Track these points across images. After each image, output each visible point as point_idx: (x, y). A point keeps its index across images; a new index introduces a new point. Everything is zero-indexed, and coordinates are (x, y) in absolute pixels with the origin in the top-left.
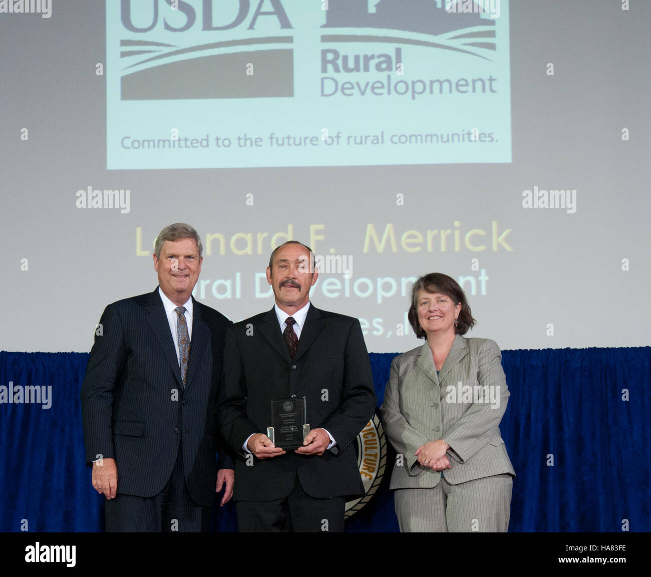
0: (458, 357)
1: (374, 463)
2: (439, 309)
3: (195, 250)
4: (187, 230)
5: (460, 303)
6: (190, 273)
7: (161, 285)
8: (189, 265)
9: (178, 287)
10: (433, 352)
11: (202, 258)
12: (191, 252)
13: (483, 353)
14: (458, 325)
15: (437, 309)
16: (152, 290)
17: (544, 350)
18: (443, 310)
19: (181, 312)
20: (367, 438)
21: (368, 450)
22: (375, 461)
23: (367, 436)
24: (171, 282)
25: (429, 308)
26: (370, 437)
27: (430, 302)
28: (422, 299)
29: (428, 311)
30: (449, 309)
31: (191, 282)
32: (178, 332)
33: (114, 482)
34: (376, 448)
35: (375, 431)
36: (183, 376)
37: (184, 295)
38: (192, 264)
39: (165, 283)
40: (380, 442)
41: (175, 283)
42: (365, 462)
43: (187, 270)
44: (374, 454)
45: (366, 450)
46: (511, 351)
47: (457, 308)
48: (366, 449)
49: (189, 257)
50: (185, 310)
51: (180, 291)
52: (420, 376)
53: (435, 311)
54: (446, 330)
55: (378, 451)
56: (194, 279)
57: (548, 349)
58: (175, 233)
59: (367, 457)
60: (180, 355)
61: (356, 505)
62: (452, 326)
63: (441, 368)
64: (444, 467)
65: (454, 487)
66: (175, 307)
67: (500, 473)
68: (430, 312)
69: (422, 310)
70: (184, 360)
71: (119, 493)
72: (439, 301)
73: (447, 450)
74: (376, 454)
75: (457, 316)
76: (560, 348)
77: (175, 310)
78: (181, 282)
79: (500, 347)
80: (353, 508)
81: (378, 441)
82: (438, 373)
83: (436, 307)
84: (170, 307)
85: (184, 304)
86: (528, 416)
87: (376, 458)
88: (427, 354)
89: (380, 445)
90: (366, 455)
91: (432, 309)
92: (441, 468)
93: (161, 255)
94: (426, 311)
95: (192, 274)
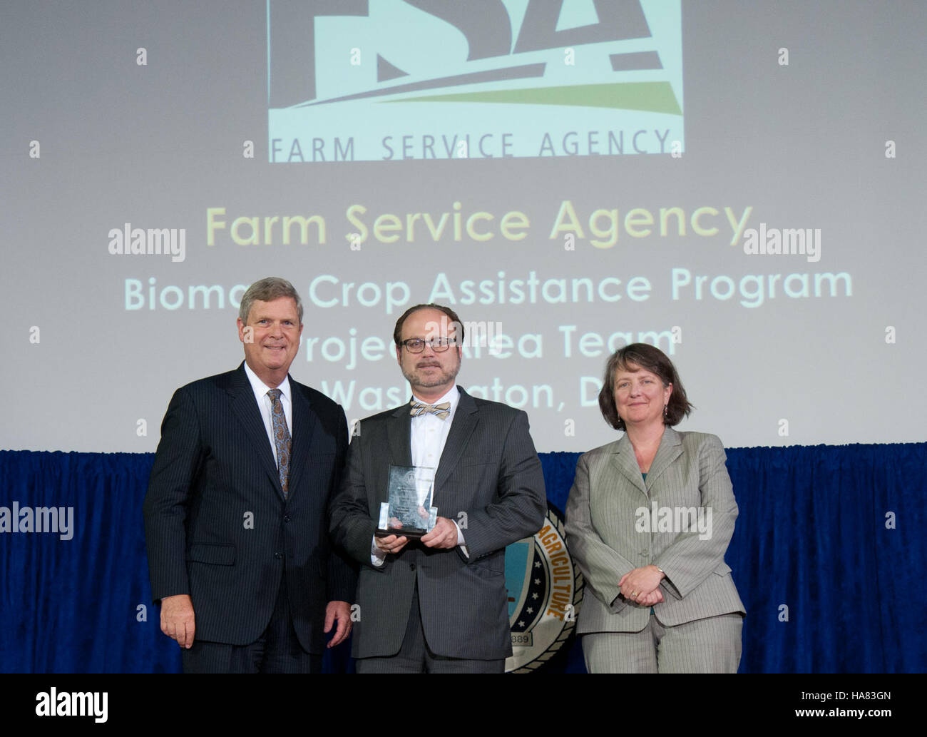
0: (671, 456)
1: (567, 598)
2: (643, 394)
3: (295, 313)
4: (284, 286)
5: (670, 384)
6: (288, 344)
7: (249, 359)
8: (287, 333)
9: (271, 363)
10: (635, 449)
11: (302, 326)
12: (289, 316)
13: (705, 452)
14: (669, 412)
15: (640, 394)
16: (235, 367)
17: (790, 447)
18: (649, 394)
19: (275, 396)
20: (557, 565)
21: (558, 581)
22: (568, 596)
23: (556, 563)
24: (262, 356)
25: (630, 391)
26: (560, 564)
27: (631, 383)
28: (621, 379)
29: (629, 396)
30: (656, 393)
31: (288, 357)
32: (274, 423)
33: (191, 627)
34: (569, 578)
35: (567, 556)
36: (284, 483)
37: (279, 374)
38: (291, 331)
39: (255, 357)
40: (574, 571)
41: (268, 357)
42: (554, 597)
43: (285, 339)
44: (566, 586)
45: (555, 582)
46: (747, 448)
47: (667, 390)
48: (556, 579)
49: (287, 322)
50: (281, 393)
51: (274, 368)
52: (619, 481)
53: (639, 396)
54: (652, 420)
55: (571, 582)
56: (292, 352)
57: (796, 446)
58: (268, 290)
59: (556, 591)
60: (278, 454)
61: (542, 655)
62: (661, 415)
63: (647, 470)
64: (655, 601)
65: (669, 629)
66: (267, 389)
67: (729, 612)
68: (632, 397)
69: (620, 394)
70: (284, 460)
71: (198, 639)
72: (643, 381)
73: (662, 579)
74: (569, 586)
75: (666, 402)
76: (812, 444)
77: (268, 394)
78: (276, 355)
79: (724, 443)
80: (539, 657)
81: (571, 569)
82: (644, 476)
83: (640, 390)
84: (260, 389)
85: (278, 385)
86: (770, 534)
87: (569, 591)
88: (627, 451)
89: (574, 575)
90: (555, 587)
91: (634, 393)
92: (651, 603)
93: (248, 320)
94: (626, 396)
95: (289, 345)
